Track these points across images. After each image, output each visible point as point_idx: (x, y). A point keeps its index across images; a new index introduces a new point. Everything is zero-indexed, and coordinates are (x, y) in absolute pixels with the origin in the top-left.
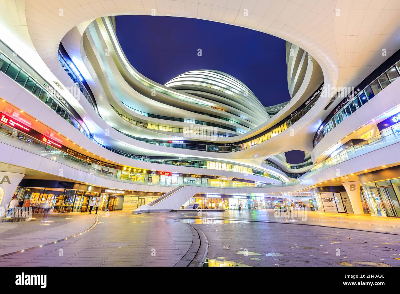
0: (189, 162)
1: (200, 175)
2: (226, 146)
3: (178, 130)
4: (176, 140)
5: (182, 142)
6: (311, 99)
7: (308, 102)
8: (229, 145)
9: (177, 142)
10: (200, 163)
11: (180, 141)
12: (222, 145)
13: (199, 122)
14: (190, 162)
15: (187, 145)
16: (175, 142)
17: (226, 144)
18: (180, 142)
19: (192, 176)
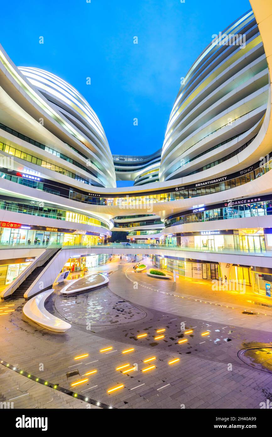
0: (45, 209)
1: (56, 228)
2: (90, 195)
3: (34, 160)
4: (29, 175)
5: (39, 179)
6: (204, 184)
7: (199, 185)
8: (93, 195)
9: (30, 177)
10: (58, 212)
11: (35, 176)
12: (86, 193)
13: (64, 157)
14: (47, 209)
15: (44, 185)
16: (27, 176)
17: (91, 193)
18: (36, 178)
19: (47, 229)
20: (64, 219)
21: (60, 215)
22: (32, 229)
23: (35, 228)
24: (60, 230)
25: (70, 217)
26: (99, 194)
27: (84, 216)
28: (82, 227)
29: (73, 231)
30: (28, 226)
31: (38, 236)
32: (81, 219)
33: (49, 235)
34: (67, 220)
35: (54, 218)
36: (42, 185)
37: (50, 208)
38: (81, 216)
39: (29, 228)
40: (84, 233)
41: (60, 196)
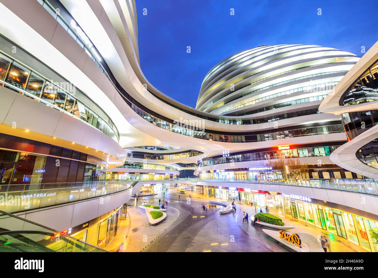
20: (143, 168)
21: (141, 166)
22: (129, 174)
23: (130, 173)
24: (141, 173)
25: (146, 167)
26: (159, 154)
27: (153, 165)
28: (152, 171)
29: (148, 173)
30: (127, 172)
31: (131, 176)
32: (151, 167)
33: (136, 176)
34: (144, 168)
35: (138, 168)
36: (132, 155)
37: (136, 164)
38: (152, 165)
39: (128, 173)
40: (154, 174)
41: (140, 158)
